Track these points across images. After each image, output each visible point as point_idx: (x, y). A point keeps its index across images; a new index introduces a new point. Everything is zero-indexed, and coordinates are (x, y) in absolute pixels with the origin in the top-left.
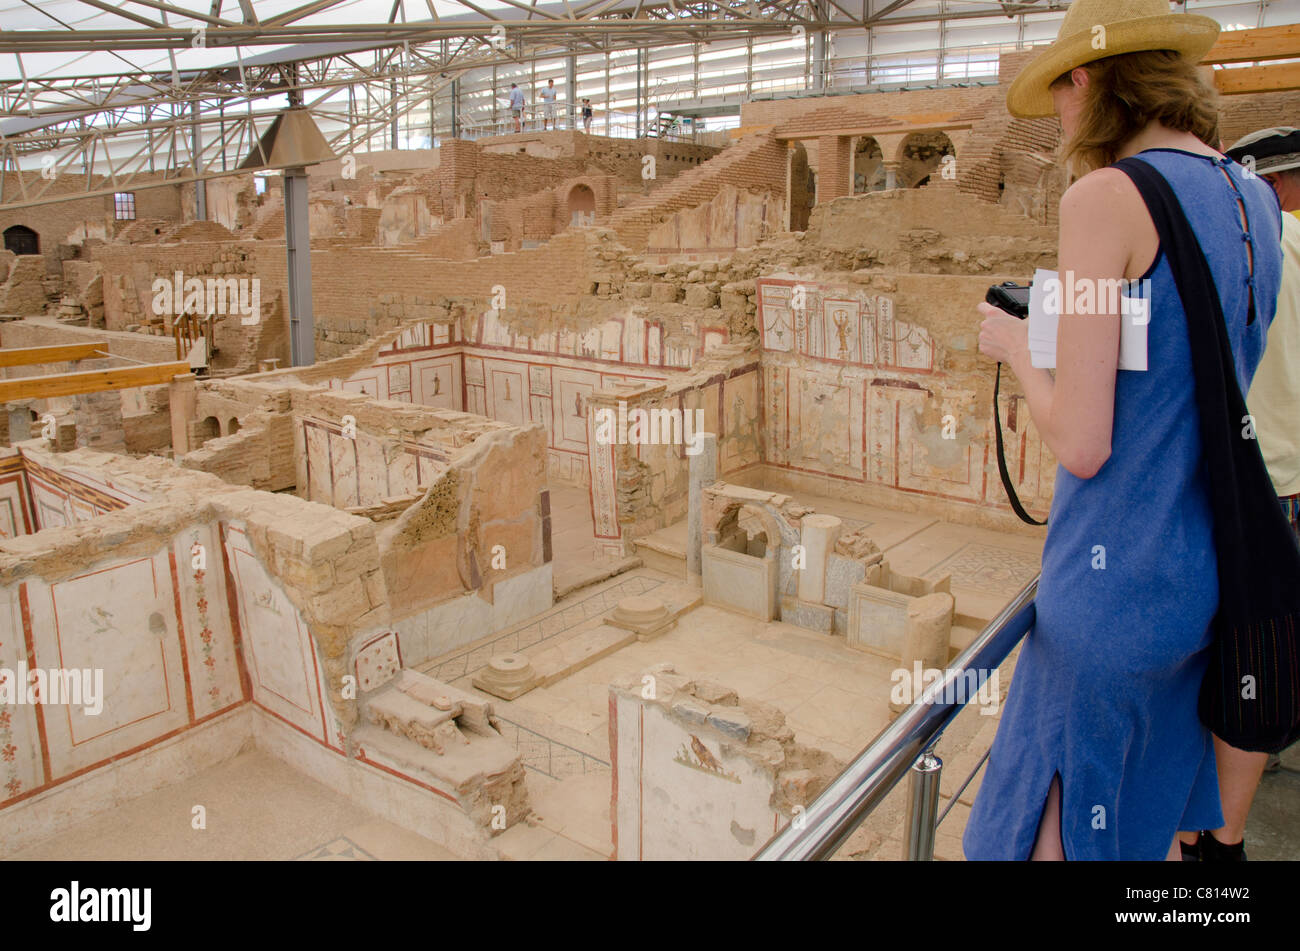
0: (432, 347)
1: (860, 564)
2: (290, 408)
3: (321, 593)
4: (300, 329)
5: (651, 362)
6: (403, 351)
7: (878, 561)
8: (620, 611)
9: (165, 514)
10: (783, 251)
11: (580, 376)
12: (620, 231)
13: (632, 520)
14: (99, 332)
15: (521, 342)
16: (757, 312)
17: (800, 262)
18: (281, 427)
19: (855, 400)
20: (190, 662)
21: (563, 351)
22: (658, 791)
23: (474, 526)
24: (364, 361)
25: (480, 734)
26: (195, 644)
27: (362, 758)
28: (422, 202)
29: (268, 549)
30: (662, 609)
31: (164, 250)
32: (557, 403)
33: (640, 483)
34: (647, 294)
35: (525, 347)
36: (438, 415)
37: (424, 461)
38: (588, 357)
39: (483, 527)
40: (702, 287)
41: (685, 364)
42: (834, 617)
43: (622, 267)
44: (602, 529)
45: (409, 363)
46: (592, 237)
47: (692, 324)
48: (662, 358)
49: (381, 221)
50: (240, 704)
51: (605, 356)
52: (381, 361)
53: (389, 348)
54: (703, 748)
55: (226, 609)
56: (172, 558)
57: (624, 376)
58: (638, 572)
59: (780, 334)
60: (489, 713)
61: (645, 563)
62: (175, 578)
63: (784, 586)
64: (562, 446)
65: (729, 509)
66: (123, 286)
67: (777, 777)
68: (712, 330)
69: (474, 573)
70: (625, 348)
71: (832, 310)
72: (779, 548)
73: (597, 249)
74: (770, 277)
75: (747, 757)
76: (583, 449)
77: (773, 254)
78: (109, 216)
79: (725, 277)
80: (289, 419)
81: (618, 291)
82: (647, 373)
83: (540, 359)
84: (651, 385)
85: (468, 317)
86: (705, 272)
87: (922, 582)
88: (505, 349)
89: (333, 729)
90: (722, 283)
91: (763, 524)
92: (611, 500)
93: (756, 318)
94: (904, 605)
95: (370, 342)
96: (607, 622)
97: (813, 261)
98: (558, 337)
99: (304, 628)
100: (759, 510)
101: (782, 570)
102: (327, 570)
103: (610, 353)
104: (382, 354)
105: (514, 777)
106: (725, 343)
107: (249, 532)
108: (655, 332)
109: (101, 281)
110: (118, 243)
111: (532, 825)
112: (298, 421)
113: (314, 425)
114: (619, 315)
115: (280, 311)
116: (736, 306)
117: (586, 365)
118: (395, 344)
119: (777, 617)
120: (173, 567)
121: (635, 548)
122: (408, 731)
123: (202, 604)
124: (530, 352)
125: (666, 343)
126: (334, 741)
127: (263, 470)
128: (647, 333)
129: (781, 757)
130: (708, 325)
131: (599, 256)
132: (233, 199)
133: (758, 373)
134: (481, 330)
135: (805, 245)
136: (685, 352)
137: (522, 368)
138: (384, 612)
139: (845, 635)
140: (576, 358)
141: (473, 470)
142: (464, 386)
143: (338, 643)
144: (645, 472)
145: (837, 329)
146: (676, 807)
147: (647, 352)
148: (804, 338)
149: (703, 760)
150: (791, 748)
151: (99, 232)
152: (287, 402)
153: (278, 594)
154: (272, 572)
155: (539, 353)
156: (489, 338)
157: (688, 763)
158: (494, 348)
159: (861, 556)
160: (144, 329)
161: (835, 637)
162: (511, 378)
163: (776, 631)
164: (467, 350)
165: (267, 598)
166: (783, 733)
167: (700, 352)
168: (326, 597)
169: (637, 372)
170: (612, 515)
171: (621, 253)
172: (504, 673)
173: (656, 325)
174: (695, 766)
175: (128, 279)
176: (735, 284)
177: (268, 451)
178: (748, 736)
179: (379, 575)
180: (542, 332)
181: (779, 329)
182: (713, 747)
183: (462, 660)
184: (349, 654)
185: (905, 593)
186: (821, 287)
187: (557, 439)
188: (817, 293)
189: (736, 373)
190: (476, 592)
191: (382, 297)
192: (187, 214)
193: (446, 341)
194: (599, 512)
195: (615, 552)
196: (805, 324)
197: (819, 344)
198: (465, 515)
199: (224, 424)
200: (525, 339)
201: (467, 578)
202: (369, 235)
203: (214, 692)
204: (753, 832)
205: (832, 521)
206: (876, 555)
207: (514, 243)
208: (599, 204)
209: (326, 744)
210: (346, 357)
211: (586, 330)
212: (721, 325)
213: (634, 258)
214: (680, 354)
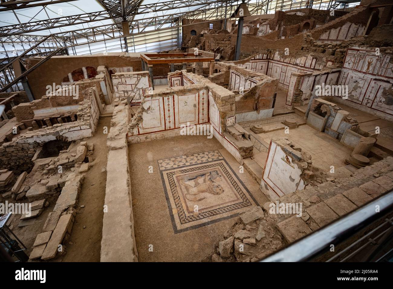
0: (262, 59)
1: (350, 125)
2: (230, 69)
3: (222, 106)
4: (237, 53)
5: (311, 67)
6: (256, 60)
7: (356, 125)
8: (286, 121)
9: (199, 86)
10: (358, 41)
11: (293, 69)
12: (313, 34)
13: (295, 103)
14: (203, 51)
15: (282, 60)
16: (344, 57)
17: (363, 44)
18: (228, 73)
19: (366, 83)
20: (200, 113)
21: (291, 63)
22: (276, 163)
23: (258, 98)
24: (248, 61)
25: (247, 139)
26: (201, 111)
27: (224, 137)
28: (268, 26)
29: (215, 96)
30: (296, 123)
31: (216, 35)
32: (287, 74)
33: (299, 95)
34: (315, 51)
35: (283, 61)
36: (257, 74)
37: (252, 83)
38: (297, 65)
39: (260, 98)
40: (331, 50)
41: (320, 69)
42: (338, 135)
43: (311, 44)
44: (288, 103)
45: (257, 62)
46: (305, 35)
47: (325, 59)
48: (315, 67)
49: (258, 31)
50: (207, 122)
51: (300, 65)
52: (251, 61)
53: (253, 59)
54: (288, 158)
55: (207, 105)
56: (199, 95)
57: (304, 70)
58: (293, 114)
59: (349, 64)
60: (249, 136)
61: (296, 112)
62: (199, 98)
63: (328, 125)
64: (286, 84)
65: (319, 104)
66: (208, 42)
67: (304, 171)
68: (330, 61)
69: (256, 107)
70: (306, 63)
71: (368, 58)
72: (329, 116)
73: (305, 39)
74: (352, 48)
75: (298, 164)
76: (288, 85)
77: (355, 42)
78: (208, 28)
79: (338, 48)
80: (229, 71)
81: (308, 49)
82: (310, 70)
83: (285, 64)
84: (309, 73)
85: (272, 53)
86: (333, 46)
87: (368, 133)
88: (278, 61)
89: (220, 131)
90: (337, 49)
91: (327, 110)
92: (291, 98)
93: (344, 59)
94: (360, 138)
95: (250, 57)
96: (282, 123)
97: (367, 44)
98: (291, 60)
99: (218, 112)
100: (327, 106)
101: (328, 121)
102: (224, 102)
103: (302, 64)
104: (252, 60)
105: (251, 149)
106: (332, 64)
107: (212, 92)
108: (315, 60)
109: (205, 41)
110: (208, 34)
111: (252, 159)
112: (231, 72)
113: (234, 73)
114: (307, 55)
115: (235, 49)
116: (339, 55)
117: (296, 66)
118: (255, 58)
119: (323, 131)
120: (199, 96)
121: (294, 109)
122: (233, 135)
123: (203, 104)
124: (283, 62)
125: (317, 63)
126: (220, 133)
127: (223, 80)
128: (312, 60)
129: (306, 167)
130: (329, 60)
131: (305, 41)
132: (231, 25)
133: (339, 73)
134: (274, 56)
135: (366, 39)
136: (321, 66)
137: (281, 66)
138: (234, 112)
139: (340, 140)
140: (293, 65)
141: (261, 86)
142: (268, 68)
143: (224, 116)
144: (301, 92)
145: (368, 63)
146: (279, 168)
147: (311, 65)
148: (356, 65)
149: (287, 161)
150: (310, 165)
151: (206, 32)
152: (229, 68)
153: (215, 104)
154: (215, 100)
155: (285, 63)
156: (275, 59)
157: (284, 160)
158: (276, 61)
159: (352, 123)
160: (211, 51)
161: (337, 140)
162: (278, 68)
163: (322, 134)
164: (270, 61)
165: (214, 105)
166: (309, 161)
167: (325, 66)
168: (223, 107)
169: (307, 70)
170: (291, 101)
171: (311, 40)
172: (257, 128)
173: (315, 58)
174: (285, 161)
175: (209, 41)
176: (340, 50)
177: (224, 77)
178: (300, 160)
179: (234, 105)
180: (287, 58)
181: (349, 62)
182: (290, 159)
183: (250, 123)
184: (226, 118)
185: (361, 135)
186: (367, 52)
187: (285, 82)
188: (365, 53)
189: (333, 72)
190: (256, 111)
191: (255, 48)
192: (222, 28)
193: (266, 58)
194: (288, 100)
195: (289, 108)
196: (358, 61)
197: (361, 67)
198: (257, 95)
199: (218, 71)
200: (283, 59)
201: (255, 108)
202: (255, 34)
203: (203, 119)
204: (294, 180)
205: (346, 113)
206: (356, 124)
207: (287, 36)
208: (311, 27)
209: (219, 133)
210: (244, 60)
211: (298, 58)
212: (333, 60)
213: (315, 41)
214: (319, 66)
